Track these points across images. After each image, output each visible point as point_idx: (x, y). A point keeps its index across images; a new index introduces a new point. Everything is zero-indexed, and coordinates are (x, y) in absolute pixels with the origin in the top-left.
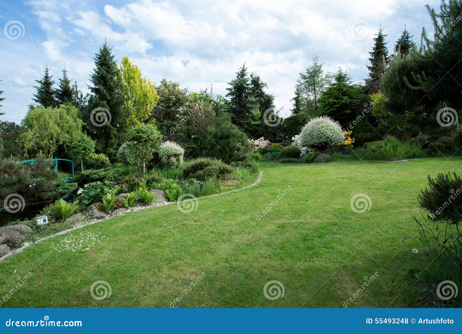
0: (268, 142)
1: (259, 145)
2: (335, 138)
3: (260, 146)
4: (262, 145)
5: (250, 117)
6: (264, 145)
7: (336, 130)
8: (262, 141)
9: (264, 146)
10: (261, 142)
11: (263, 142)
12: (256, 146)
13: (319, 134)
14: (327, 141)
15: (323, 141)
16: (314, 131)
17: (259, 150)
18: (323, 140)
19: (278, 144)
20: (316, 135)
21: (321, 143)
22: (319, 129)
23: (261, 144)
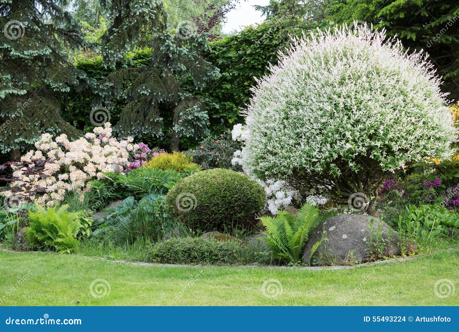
0: (130, 147)
1: (86, 162)
2: (409, 133)
3: (90, 168)
4: (102, 160)
5: (60, 32)
6: (110, 159)
7: (411, 95)
8: (102, 145)
9: (110, 169)
10: (96, 149)
11: (107, 149)
12: (72, 168)
13: (332, 116)
14: (370, 149)
15: (350, 151)
16: (307, 99)
17: (89, 185)
18: (348, 146)
19: (175, 157)
20: (316, 120)
21: (341, 162)
22: (328, 90)
23: (95, 158)
